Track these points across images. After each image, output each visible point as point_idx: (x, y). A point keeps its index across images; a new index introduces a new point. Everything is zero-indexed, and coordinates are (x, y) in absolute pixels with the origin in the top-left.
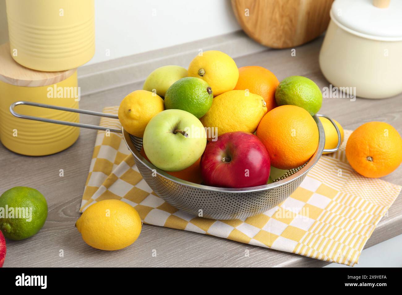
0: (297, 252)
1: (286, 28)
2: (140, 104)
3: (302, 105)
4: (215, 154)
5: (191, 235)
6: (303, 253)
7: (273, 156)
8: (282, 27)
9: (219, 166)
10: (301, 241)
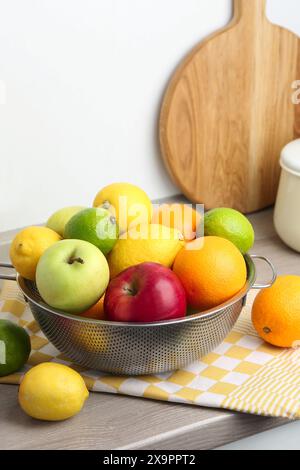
0: (226, 406)
1: (235, 188)
2: (32, 238)
3: (226, 236)
4: (119, 286)
5: (101, 396)
6: (232, 407)
7: (191, 293)
8: (229, 188)
9: (123, 300)
10: (230, 395)
